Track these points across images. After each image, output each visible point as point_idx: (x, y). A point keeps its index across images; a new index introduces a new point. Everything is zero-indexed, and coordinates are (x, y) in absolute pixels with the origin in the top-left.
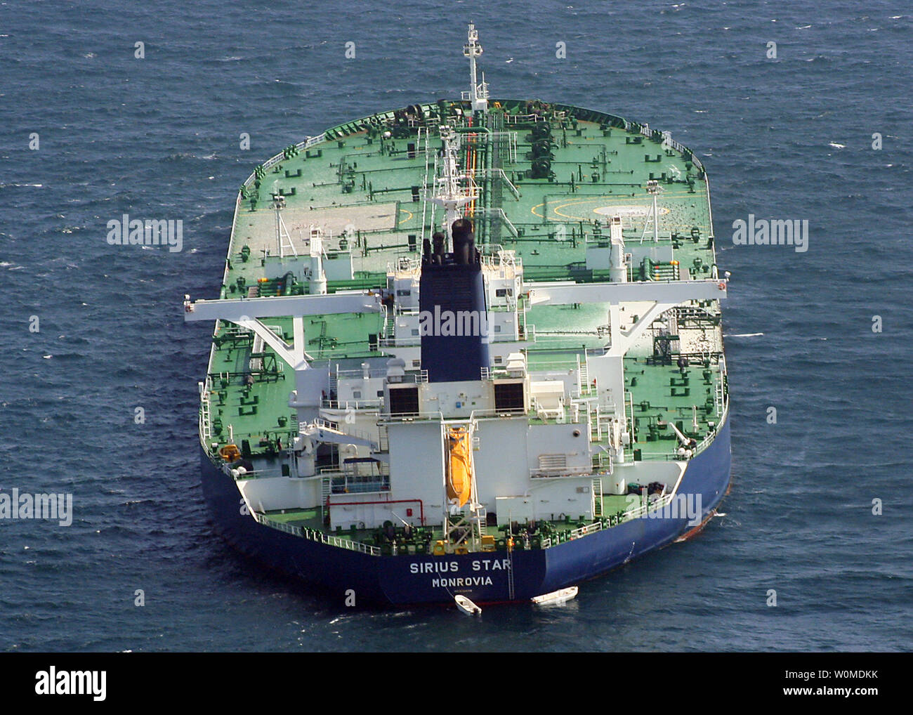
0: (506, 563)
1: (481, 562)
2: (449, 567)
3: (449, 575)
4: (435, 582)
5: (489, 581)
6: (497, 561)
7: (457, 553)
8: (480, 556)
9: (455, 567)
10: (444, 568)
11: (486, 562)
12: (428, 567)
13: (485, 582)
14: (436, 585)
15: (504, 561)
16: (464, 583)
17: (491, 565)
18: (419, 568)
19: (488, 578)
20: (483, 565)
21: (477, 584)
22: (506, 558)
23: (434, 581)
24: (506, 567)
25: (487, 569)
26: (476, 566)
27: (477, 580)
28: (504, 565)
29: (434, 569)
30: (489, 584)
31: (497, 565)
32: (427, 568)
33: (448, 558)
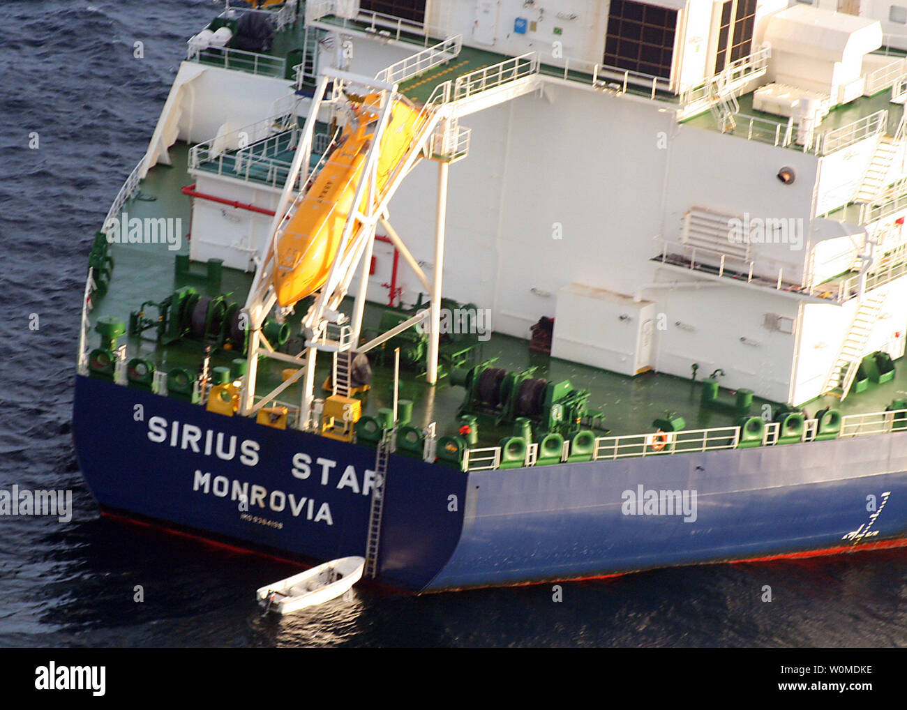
0: (373, 481)
1: (314, 461)
2: (239, 452)
3: (235, 470)
4: (201, 479)
5: (325, 514)
6: (350, 470)
7: (263, 420)
8: (315, 444)
9: (251, 453)
10: (226, 449)
11: (327, 464)
12: (190, 436)
13: (315, 513)
14: (202, 487)
15: (368, 474)
16: (267, 500)
17: (336, 474)
18: (169, 430)
19: (325, 507)
20: (316, 469)
21: (296, 512)
22: (373, 469)
23: (198, 473)
24: (371, 490)
25: (325, 481)
26: (301, 466)
27: (297, 503)
28: (368, 484)
29: (202, 443)
30: (323, 522)
31: (348, 479)
32: (186, 437)
33: (240, 426)
